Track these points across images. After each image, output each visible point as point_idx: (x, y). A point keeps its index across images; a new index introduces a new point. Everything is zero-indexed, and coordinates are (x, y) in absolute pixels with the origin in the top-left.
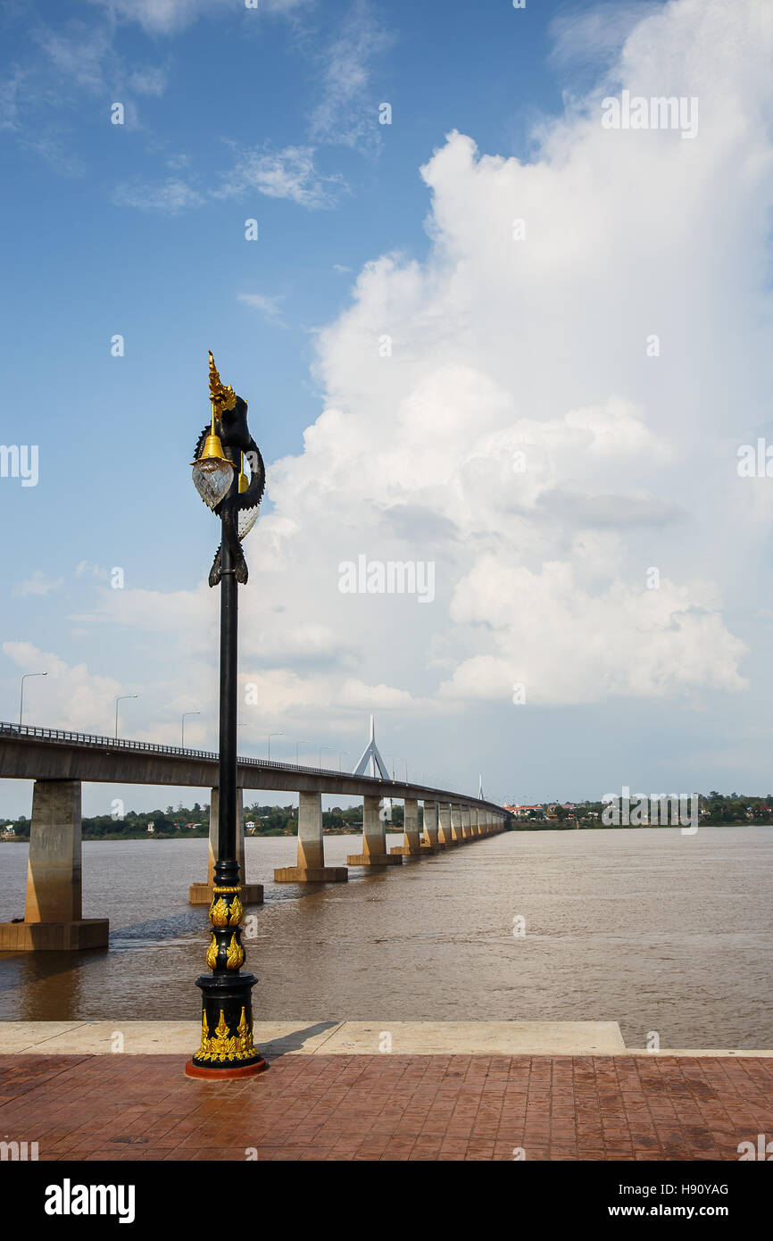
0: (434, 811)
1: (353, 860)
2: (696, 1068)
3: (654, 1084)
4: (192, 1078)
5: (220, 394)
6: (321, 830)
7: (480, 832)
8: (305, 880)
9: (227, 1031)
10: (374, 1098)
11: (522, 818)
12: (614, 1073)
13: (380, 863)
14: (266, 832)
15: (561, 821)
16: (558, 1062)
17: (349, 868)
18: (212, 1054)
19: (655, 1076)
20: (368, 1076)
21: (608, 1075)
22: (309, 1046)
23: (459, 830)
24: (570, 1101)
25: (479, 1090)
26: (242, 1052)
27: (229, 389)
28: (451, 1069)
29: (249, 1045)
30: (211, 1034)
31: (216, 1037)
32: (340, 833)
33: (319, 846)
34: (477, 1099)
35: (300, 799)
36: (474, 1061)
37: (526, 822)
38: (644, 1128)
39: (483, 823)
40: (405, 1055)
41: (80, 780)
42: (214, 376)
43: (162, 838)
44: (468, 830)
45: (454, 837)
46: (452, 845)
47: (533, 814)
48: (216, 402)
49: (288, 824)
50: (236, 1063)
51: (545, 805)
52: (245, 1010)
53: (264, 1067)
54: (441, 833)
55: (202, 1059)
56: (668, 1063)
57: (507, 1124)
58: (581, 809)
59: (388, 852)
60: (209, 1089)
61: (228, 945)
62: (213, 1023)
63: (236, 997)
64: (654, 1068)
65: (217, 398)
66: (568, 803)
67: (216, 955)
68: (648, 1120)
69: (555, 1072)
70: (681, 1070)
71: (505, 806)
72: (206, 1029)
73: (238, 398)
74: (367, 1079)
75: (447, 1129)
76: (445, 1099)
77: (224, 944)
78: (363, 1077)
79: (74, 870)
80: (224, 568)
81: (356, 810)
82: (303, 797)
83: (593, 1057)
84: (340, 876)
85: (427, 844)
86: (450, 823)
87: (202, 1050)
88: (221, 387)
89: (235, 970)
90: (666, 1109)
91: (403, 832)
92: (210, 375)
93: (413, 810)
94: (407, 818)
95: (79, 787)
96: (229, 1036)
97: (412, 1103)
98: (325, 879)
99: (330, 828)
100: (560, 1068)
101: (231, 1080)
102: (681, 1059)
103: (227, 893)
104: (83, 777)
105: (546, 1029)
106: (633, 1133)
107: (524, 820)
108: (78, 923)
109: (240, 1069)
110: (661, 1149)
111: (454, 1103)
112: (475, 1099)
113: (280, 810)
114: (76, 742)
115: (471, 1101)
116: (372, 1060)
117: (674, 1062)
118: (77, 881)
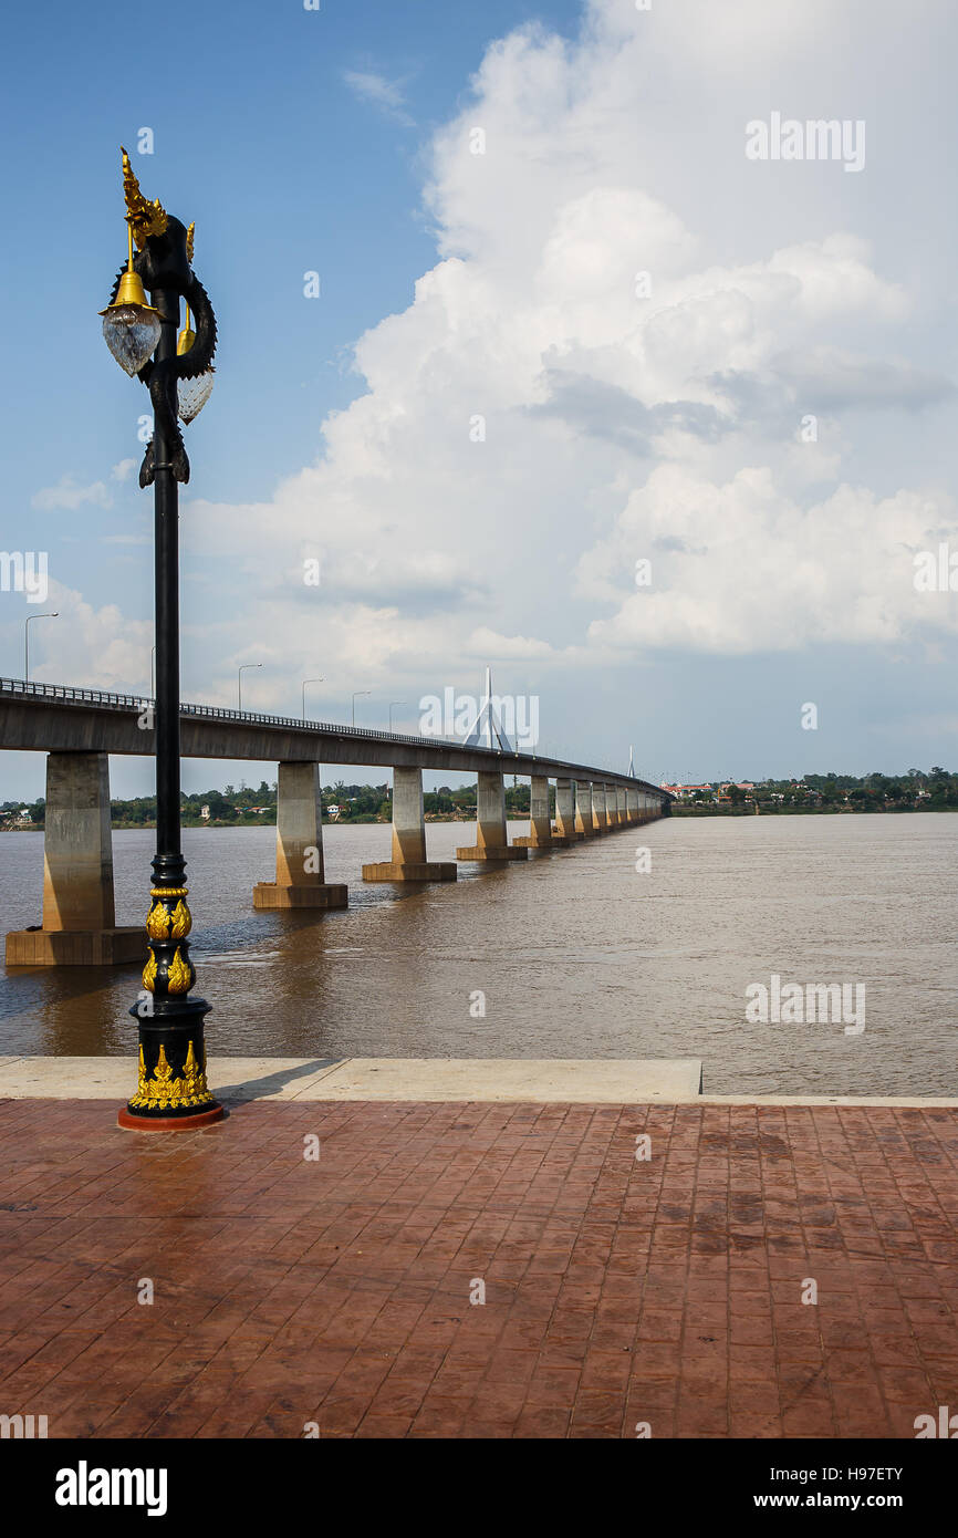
0: (569, 792)
1: (464, 854)
2: (779, 1120)
3: (716, 1141)
4: (125, 1129)
5: (141, 214)
6: (422, 816)
7: (629, 818)
8: (402, 878)
9: (169, 1071)
10: (348, 1156)
11: (685, 800)
12: (670, 1126)
13: (499, 858)
14: (355, 818)
15: (735, 804)
16: (602, 1112)
17: (458, 863)
18: (150, 1099)
19: (722, 1130)
20: (349, 1129)
21: (661, 1128)
22: (290, 1090)
23: (602, 816)
24: (597, 1161)
25: (485, 1147)
26: (189, 1097)
27: (155, 205)
28: (462, 1120)
29: (201, 1088)
30: (149, 1076)
31: (156, 1079)
32: (449, 820)
33: (419, 836)
34: (478, 1159)
35: (395, 777)
36: (495, 1110)
37: (690, 805)
38: (679, 1195)
39: (633, 807)
40: (409, 1102)
41: (106, 752)
42: (131, 186)
43: (220, 826)
44: (614, 815)
45: (596, 824)
46: (592, 835)
47: (699, 795)
48: (137, 225)
49: (382, 808)
50: (181, 1111)
51: (715, 784)
52: (193, 1045)
53: (221, 1116)
54: (578, 819)
55: (138, 1105)
56: (746, 1113)
57: (506, 1191)
58: (763, 789)
59: (510, 843)
60: (141, 1144)
61: (171, 963)
62: (151, 1062)
63: (180, 1028)
64: (724, 1120)
65: (137, 218)
66: (745, 782)
67: (155, 975)
68: (690, 1186)
69: (593, 1125)
70: (758, 1123)
71: (663, 785)
72: (144, 1068)
73: (171, 219)
74: (347, 1132)
75: (424, 1197)
76: (438, 1157)
77: (165, 962)
78: (344, 1129)
79: (103, 866)
80: (158, 461)
81: (470, 790)
82: (397, 773)
83: (650, 1105)
84: (447, 873)
85: (561, 834)
86: (592, 806)
87: (139, 1094)
88: (142, 202)
89: (181, 993)
90: (719, 1171)
91: (529, 818)
92: (126, 183)
93: (542, 790)
94: (534, 801)
95: (106, 761)
96: (172, 1078)
97: (394, 1164)
98: (428, 877)
99: (436, 813)
100: (603, 1119)
101: (173, 1131)
102: (763, 1108)
103: (167, 897)
104: (109, 749)
105: (606, 1070)
106: (662, 1202)
107: (688, 803)
108: (111, 932)
109: (185, 1119)
110: (691, 1223)
111: (445, 1163)
112: (476, 1158)
113: (371, 790)
114: (99, 703)
115: (471, 1160)
116: (363, 1108)
117: (753, 1111)
118: (107, 879)
